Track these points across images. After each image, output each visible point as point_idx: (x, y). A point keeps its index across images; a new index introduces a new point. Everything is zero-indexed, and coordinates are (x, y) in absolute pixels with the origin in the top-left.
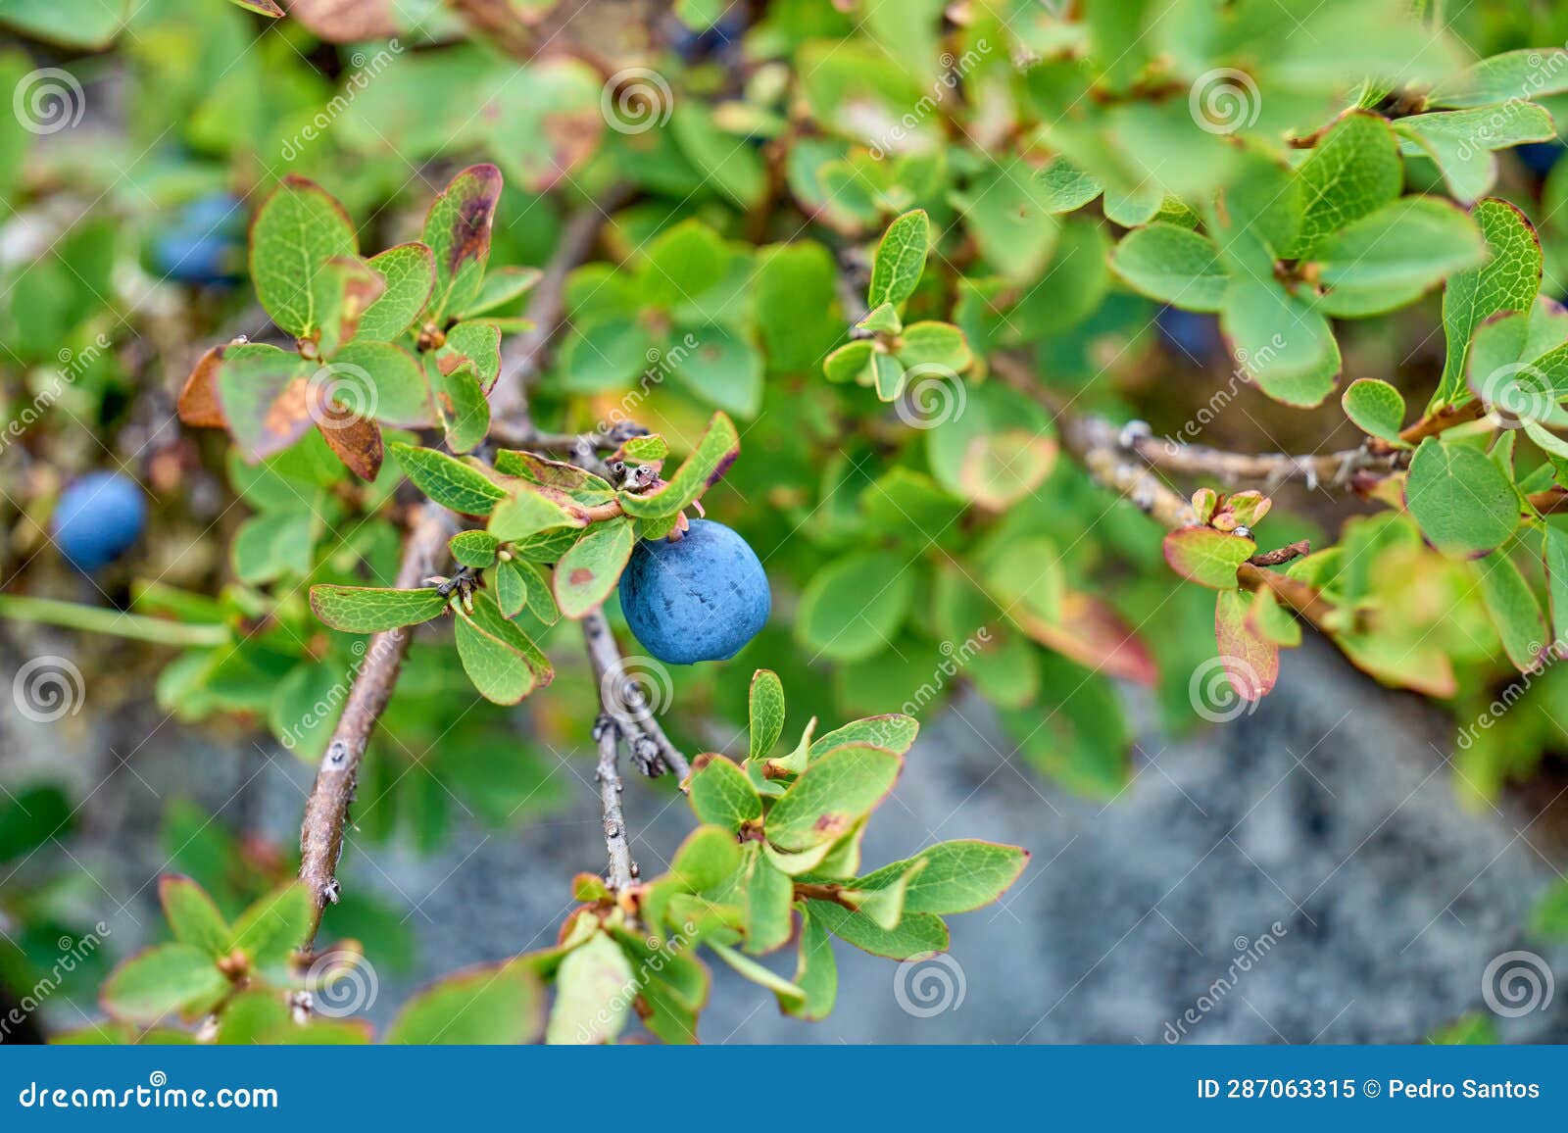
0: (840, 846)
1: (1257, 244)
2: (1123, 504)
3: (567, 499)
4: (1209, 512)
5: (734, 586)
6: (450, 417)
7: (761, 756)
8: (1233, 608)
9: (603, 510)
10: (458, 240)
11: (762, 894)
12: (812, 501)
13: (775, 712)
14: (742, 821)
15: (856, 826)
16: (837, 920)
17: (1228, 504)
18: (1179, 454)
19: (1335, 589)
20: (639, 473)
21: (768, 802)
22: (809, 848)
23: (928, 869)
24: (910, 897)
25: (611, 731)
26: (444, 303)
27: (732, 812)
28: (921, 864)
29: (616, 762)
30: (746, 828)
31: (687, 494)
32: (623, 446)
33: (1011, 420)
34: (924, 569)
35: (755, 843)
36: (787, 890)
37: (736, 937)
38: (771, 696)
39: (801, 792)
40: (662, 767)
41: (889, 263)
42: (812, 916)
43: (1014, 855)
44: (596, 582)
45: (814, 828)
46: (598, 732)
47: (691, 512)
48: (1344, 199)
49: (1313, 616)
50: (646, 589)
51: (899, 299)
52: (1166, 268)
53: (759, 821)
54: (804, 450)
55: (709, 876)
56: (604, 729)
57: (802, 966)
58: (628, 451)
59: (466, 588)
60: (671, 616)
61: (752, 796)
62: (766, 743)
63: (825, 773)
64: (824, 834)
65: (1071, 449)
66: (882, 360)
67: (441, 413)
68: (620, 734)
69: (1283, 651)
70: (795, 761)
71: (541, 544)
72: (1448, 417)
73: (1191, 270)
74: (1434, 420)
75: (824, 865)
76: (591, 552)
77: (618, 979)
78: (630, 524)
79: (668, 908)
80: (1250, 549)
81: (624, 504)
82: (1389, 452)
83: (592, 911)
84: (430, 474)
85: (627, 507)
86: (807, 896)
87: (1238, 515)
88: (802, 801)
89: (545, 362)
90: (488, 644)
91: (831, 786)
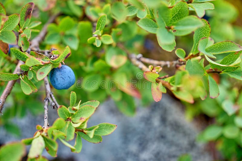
0: (84, 123)
1: (163, 22)
2: (137, 68)
3: (41, 60)
4: (151, 69)
5: (69, 77)
6: (23, 45)
7: (72, 106)
8: (155, 86)
9: (47, 62)
10: (26, 15)
11: (70, 130)
12: (86, 65)
13: (75, 99)
14: (67, 117)
15: (87, 120)
16: (83, 135)
17: (155, 68)
18: (147, 61)
19: (173, 83)
20: (54, 56)
21: (72, 114)
22: (79, 123)
23: (99, 127)
24: (95, 132)
25: (47, 100)
26: (23, 26)
27: (66, 116)
28: (98, 127)
29: (48, 106)
30: (68, 118)
31: (61, 60)
32: (52, 52)
33: (120, 53)
34: (104, 77)
35: (69, 121)
36: (74, 130)
37: (64, 138)
38: (74, 96)
39: (78, 113)
40: (55, 107)
41: (100, 23)
42: (78, 134)
43: (114, 126)
44: (44, 74)
45: (80, 119)
46: (45, 100)
47: (62, 63)
48: (178, 16)
49: (169, 88)
50: (53, 76)
51: (101, 30)
52: (147, 26)
53: (71, 117)
54: (85, 56)
55: (60, 127)
56: (46, 100)
57: (76, 144)
58: (53, 53)
59: (23, 74)
60: (57, 81)
61: (69, 113)
62: (73, 104)
63: (82, 110)
64: (81, 121)
65: (129, 58)
66: (98, 40)
67: (21, 44)
68: (49, 101)
69: (163, 94)
70: (77, 108)
71: (37, 68)
72: (193, 56)
73: (151, 26)
74: (190, 56)
75: (81, 126)
76: (44, 69)
77: (42, 144)
78: (51, 65)
79: (53, 132)
80: (158, 76)
81: (51, 61)
82: (182, 61)
83: (40, 132)
84: (17, 54)
85: (51, 62)
86: (78, 131)
87: (156, 70)
88: (78, 115)
89: (43, 39)
90: (25, 84)
91: (83, 112)
